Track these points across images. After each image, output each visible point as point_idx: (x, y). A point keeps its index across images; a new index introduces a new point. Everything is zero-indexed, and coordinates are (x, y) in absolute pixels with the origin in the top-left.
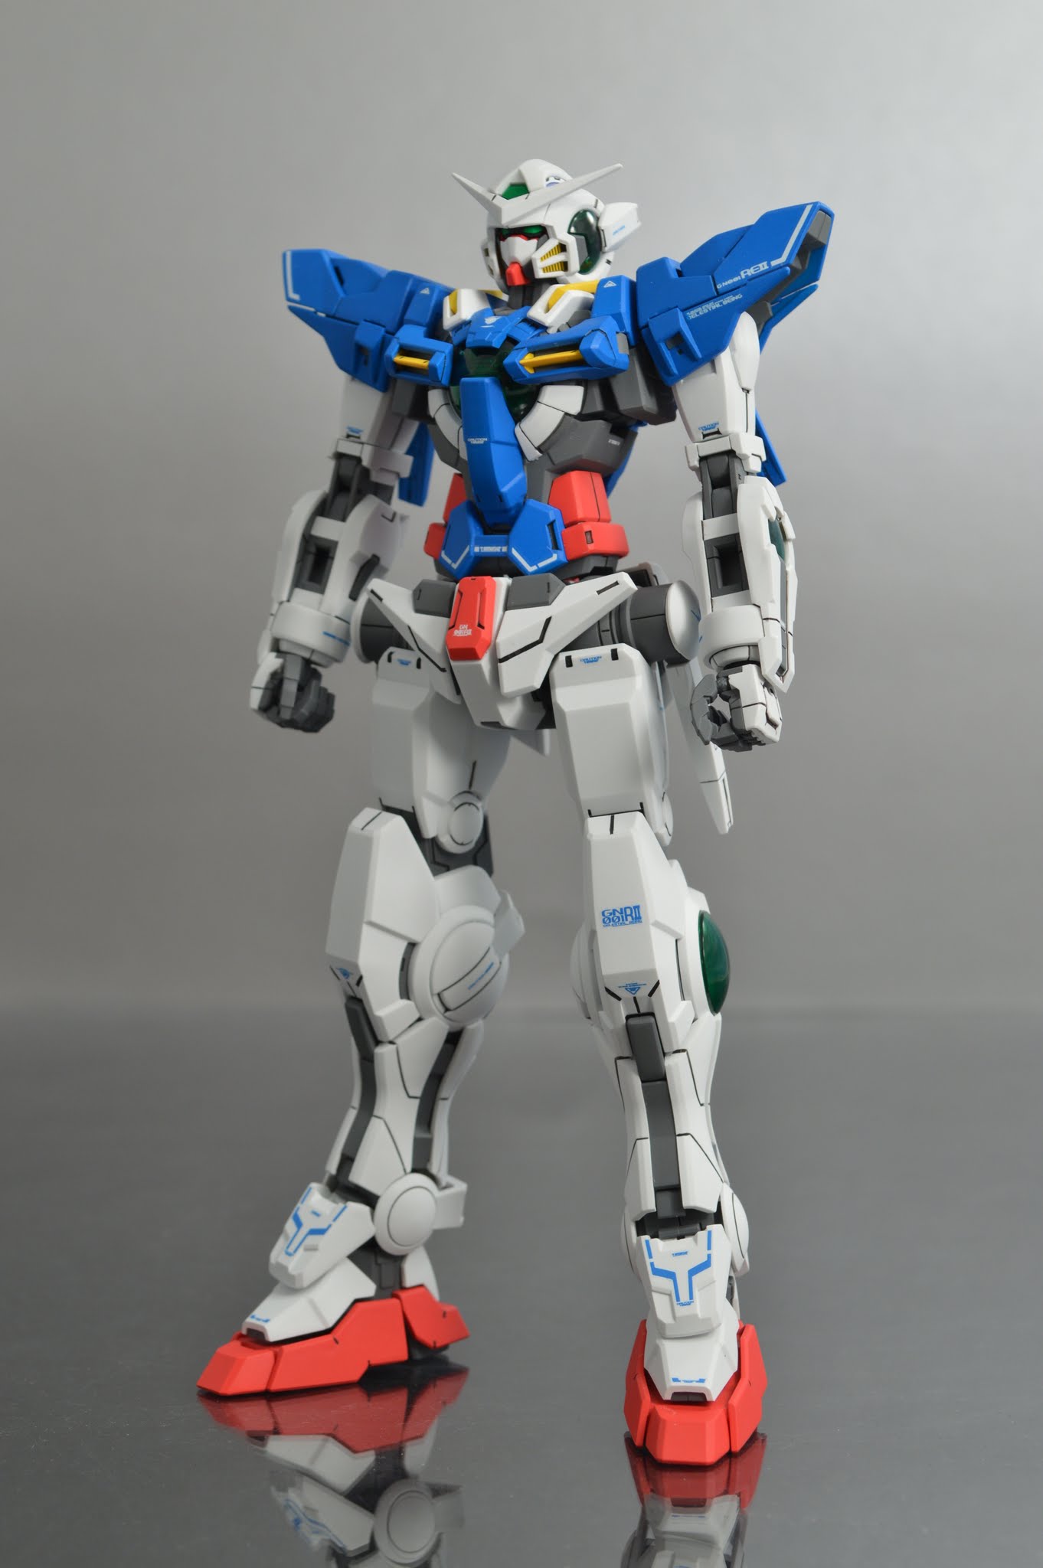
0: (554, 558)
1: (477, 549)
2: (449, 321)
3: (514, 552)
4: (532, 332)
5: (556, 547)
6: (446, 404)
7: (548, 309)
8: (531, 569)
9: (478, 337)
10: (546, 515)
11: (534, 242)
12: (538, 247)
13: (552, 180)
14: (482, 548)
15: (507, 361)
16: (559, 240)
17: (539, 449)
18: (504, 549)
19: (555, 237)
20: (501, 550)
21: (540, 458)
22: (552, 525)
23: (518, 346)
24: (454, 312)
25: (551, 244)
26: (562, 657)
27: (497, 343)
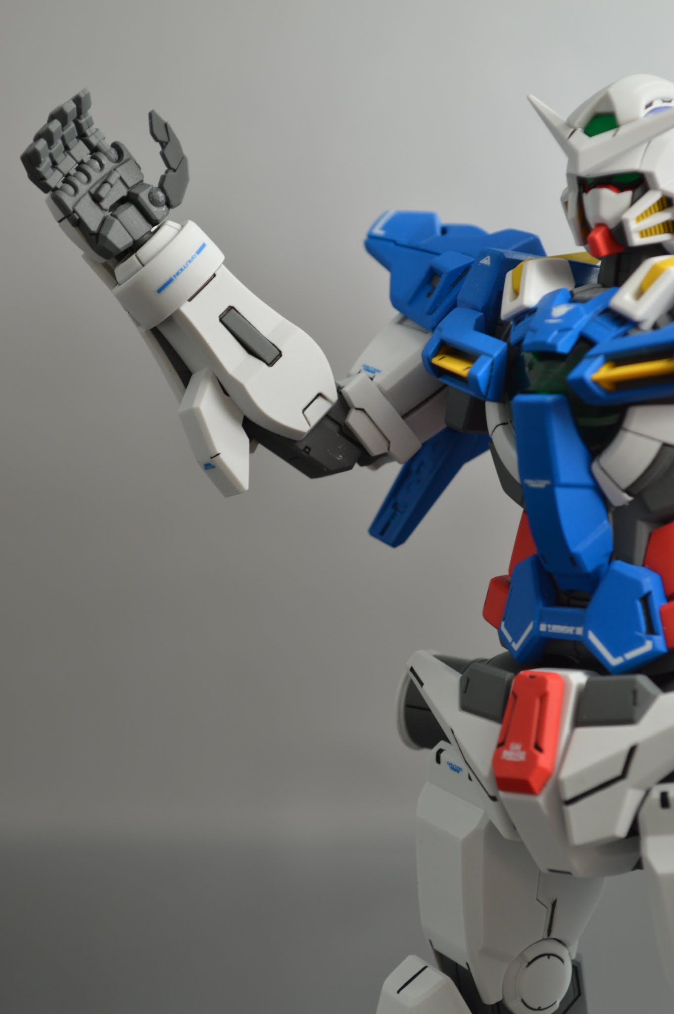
0: (648, 647)
1: (543, 627)
2: (508, 307)
3: (592, 637)
4: (615, 330)
5: (651, 630)
6: (503, 424)
7: (640, 294)
8: (614, 661)
9: (538, 338)
10: (637, 585)
11: (627, 195)
12: (634, 201)
13: (657, 104)
14: (549, 626)
15: (574, 374)
16: (663, 192)
17: (628, 491)
18: (579, 631)
19: (656, 188)
20: (574, 631)
21: (630, 502)
22: (646, 600)
23: (594, 351)
24: (516, 293)
25: (651, 198)
26: (656, 795)
27: (564, 345)
